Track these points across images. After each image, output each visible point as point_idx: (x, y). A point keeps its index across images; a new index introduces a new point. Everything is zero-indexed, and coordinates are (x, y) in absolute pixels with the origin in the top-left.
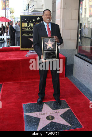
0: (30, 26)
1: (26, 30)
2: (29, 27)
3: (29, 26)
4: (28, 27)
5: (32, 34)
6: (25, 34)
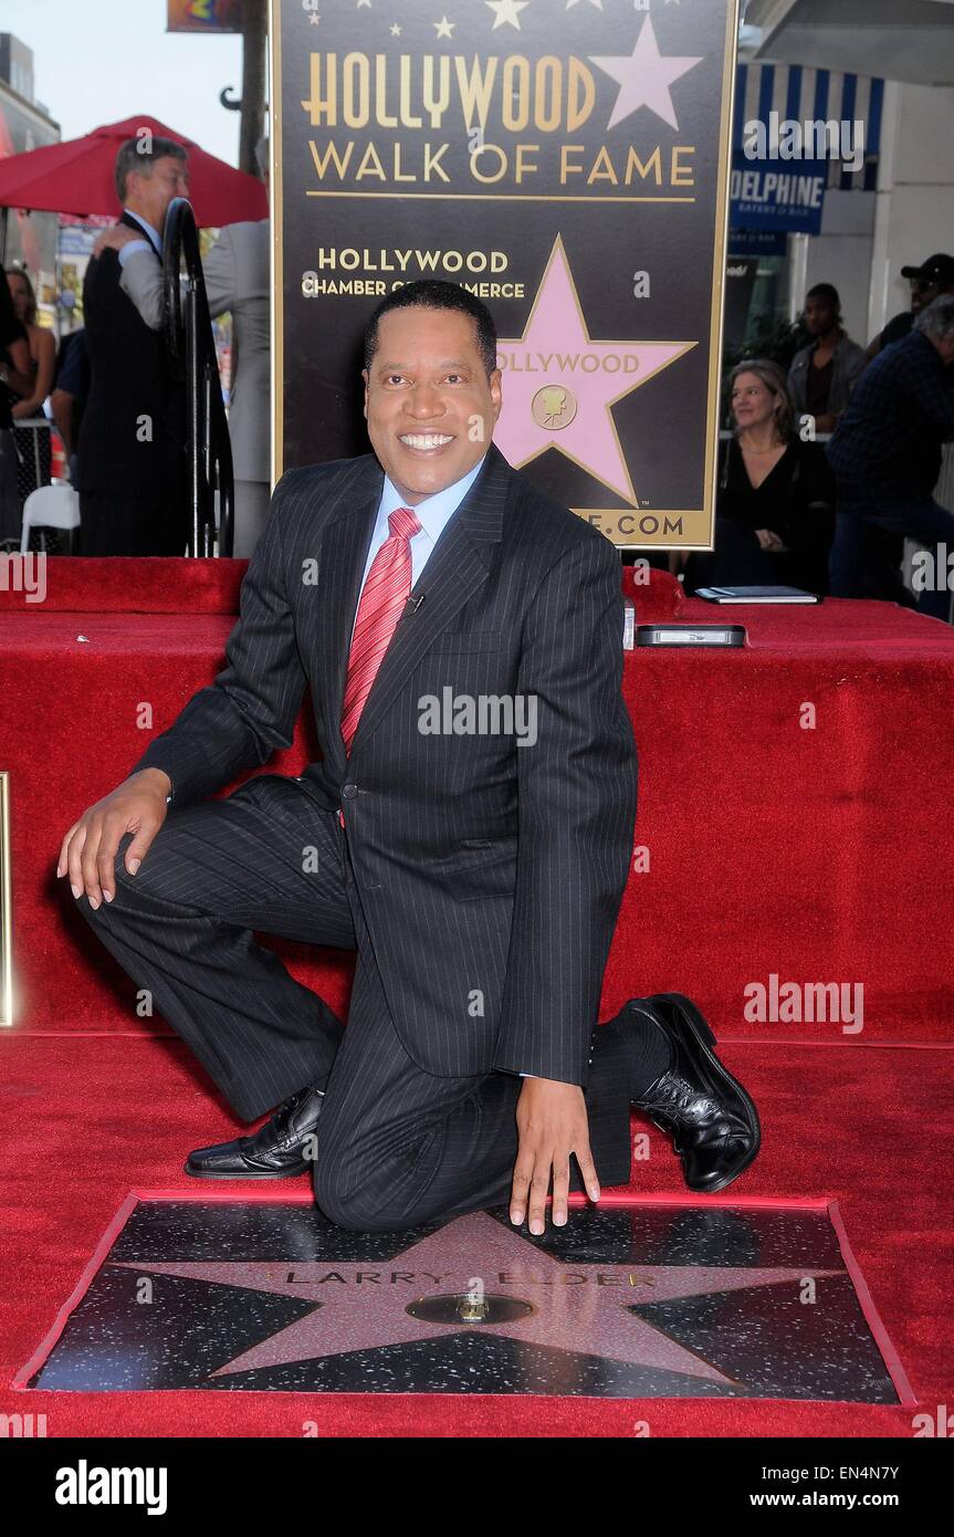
0: (436, 111)
1: (371, 183)
2: (426, 133)
3: (418, 109)
4: (401, 132)
5: (477, 262)
6: (350, 259)
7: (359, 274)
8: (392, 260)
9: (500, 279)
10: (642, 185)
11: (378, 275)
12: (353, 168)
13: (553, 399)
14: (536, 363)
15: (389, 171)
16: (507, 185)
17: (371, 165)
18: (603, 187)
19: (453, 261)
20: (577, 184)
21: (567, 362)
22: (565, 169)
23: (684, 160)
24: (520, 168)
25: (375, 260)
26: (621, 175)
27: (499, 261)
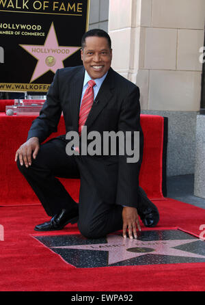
5: (34, 27)
6: (5, 26)
7: (7, 29)
8: (15, 26)
9: (39, 31)
10: (71, 11)
11: (12, 30)
12: (7, 4)
13: (50, 59)
14: (47, 51)
15: (15, 6)
16: (41, 10)
17: (11, 4)
18: (62, 11)
19: (29, 27)
20: (57, 10)
21: (54, 51)
22: (54, 7)
23: (80, 6)
24: (44, 6)
25: (11, 26)
26: (66, 9)
27: (39, 27)
